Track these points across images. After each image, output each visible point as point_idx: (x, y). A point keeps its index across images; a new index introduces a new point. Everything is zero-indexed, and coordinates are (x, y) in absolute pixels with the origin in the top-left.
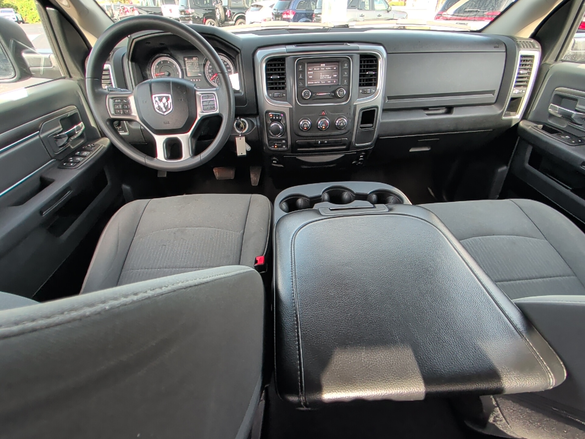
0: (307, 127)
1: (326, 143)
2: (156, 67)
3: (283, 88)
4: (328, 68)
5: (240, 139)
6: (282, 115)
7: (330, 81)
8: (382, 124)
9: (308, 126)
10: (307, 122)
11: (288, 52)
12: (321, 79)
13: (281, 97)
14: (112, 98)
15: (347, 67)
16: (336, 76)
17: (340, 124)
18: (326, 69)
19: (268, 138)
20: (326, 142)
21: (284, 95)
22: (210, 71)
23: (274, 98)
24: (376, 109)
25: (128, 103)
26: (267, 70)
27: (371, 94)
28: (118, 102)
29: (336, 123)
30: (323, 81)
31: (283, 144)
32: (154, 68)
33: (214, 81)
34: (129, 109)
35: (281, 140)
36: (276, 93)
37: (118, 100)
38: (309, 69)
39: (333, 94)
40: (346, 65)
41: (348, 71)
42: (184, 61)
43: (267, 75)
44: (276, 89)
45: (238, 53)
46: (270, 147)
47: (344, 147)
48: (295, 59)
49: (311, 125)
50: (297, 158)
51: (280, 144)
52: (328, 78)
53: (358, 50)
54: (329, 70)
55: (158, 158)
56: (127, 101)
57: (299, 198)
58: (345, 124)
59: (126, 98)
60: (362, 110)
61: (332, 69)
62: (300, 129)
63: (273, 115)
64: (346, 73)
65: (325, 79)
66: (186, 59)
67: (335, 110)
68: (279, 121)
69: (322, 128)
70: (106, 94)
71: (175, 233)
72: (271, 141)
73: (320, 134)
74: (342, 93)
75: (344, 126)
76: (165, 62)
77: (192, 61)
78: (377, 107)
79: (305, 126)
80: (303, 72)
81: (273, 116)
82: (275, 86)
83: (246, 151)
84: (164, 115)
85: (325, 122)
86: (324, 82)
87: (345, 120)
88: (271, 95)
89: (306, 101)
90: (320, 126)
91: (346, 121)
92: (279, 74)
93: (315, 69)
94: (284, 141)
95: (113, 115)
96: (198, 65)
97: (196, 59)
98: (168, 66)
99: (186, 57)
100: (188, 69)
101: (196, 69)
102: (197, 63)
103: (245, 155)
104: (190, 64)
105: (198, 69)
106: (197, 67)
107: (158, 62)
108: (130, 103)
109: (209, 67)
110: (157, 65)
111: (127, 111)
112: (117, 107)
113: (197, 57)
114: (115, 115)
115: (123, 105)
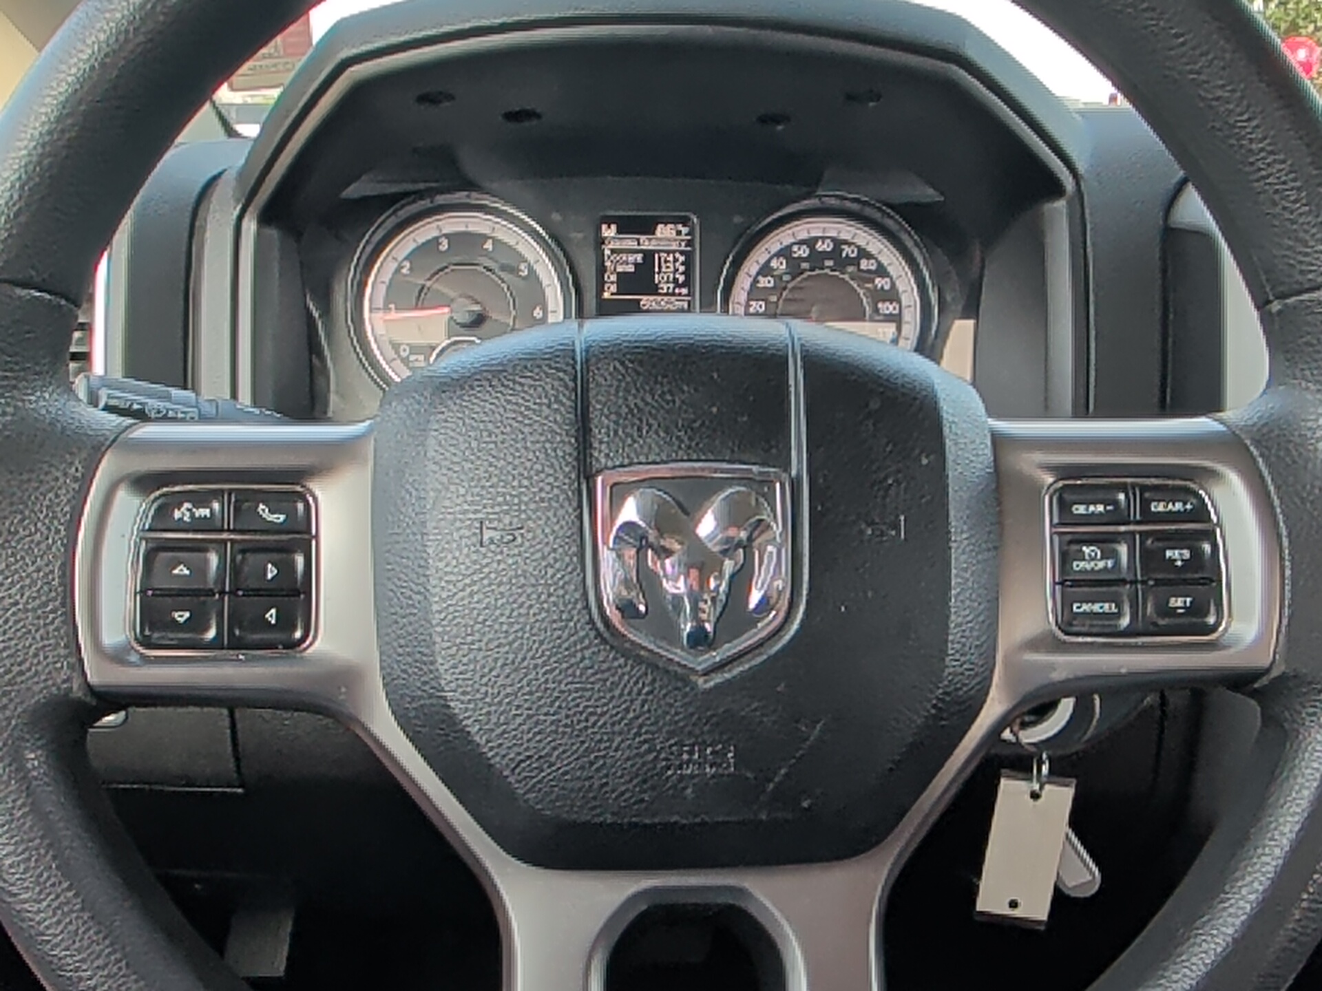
2: (400, 267)
5: (1035, 796)
22: (758, 306)
25: (300, 535)
28: (198, 525)
32: (387, 277)
37: (200, 499)
42: (598, 242)
56: (291, 514)
59: (288, 486)
66: (608, 232)
70: (96, 448)
76: (461, 240)
77: (647, 245)
83: (1057, 890)
95: (118, 657)
96: (682, 269)
97: (679, 233)
98: (481, 269)
99: (609, 221)
100: (614, 288)
101: (667, 294)
102: (677, 255)
103: (1039, 922)
104: (631, 258)
105: (677, 291)
106: (675, 280)
107: (421, 240)
108: (317, 537)
109: (755, 281)
110: (406, 259)
111: (271, 615)
112: (181, 570)
113: (685, 221)
114: (134, 658)
115: (243, 551)
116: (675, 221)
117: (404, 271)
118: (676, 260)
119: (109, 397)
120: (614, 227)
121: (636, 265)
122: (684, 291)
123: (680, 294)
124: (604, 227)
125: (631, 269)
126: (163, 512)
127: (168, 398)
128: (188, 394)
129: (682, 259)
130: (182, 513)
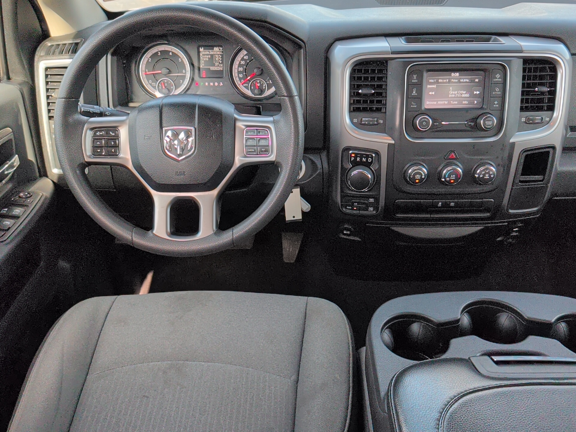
0: (421, 180)
1: (452, 207)
2: (148, 60)
3: (379, 110)
4: (465, 80)
6: (374, 155)
7: (467, 100)
8: (561, 175)
9: (423, 177)
10: (421, 169)
11: (393, 53)
12: (451, 98)
13: (375, 125)
14: (92, 129)
15: (500, 80)
16: (478, 92)
17: (484, 175)
18: (462, 80)
19: (342, 191)
20: (452, 204)
21: (381, 122)
22: (241, 69)
23: (360, 126)
24: (551, 150)
25: (117, 137)
26: (352, 78)
27: (542, 123)
28: (101, 135)
29: (475, 172)
30: (454, 101)
31: (371, 205)
32: (145, 62)
33: (245, 87)
34: (117, 146)
35: (368, 197)
36: (366, 118)
37: (100, 131)
38: (430, 81)
39: (472, 124)
40: (498, 76)
41: (501, 85)
42: (199, 52)
43: (352, 87)
44: (365, 110)
45: (300, 47)
46: (344, 209)
47: (488, 214)
48: (406, 64)
49: (428, 176)
50: (393, 228)
51: (364, 203)
52: (463, 96)
53: (521, 52)
54: (466, 82)
55: (154, 232)
56: (115, 133)
57: (414, 322)
58: (492, 176)
59: (115, 129)
60: (525, 151)
61: (472, 81)
62: (406, 180)
63: (356, 154)
64: (497, 89)
65: (457, 97)
66: (201, 49)
67: (475, 149)
68: (367, 165)
69: (449, 182)
70: (83, 123)
71: (165, 372)
72: (347, 198)
73: (442, 190)
74: (490, 123)
75: (490, 179)
76: (163, 52)
77: (212, 53)
78: (554, 148)
79: (418, 177)
80: (419, 86)
81: (356, 157)
82: (365, 106)
84: (178, 161)
85: (455, 172)
86: (456, 103)
87: (492, 168)
88: (355, 120)
89: (420, 133)
90: (445, 178)
91: (494, 170)
92: (373, 87)
93: (440, 81)
94: (372, 200)
95: (90, 157)
96: (221, 59)
97: (220, 49)
98: (169, 60)
99: (202, 46)
100: (203, 65)
101: (217, 66)
102: (220, 55)
103: (300, 219)
104: (207, 57)
105: (220, 65)
106: (219, 62)
107: (153, 53)
108: (120, 137)
109: (240, 62)
110: (150, 57)
111: (113, 150)
112: (98, 143)
113: (221, 46)
114: (92, 157)
115: (108, 140)
116: (219, 46)
117: (150, 61)
118: (219, 57)
119: (84, 109)
120: (203, 48)
121: (209, 58)
122: (222, 65)
123: (220, 66)
124: (200, 48)
125: (207, 59)
126: (95, 134)
127: (94, 108)
128: (98, 107)
129: (221, 56)
130: (98, 134)
